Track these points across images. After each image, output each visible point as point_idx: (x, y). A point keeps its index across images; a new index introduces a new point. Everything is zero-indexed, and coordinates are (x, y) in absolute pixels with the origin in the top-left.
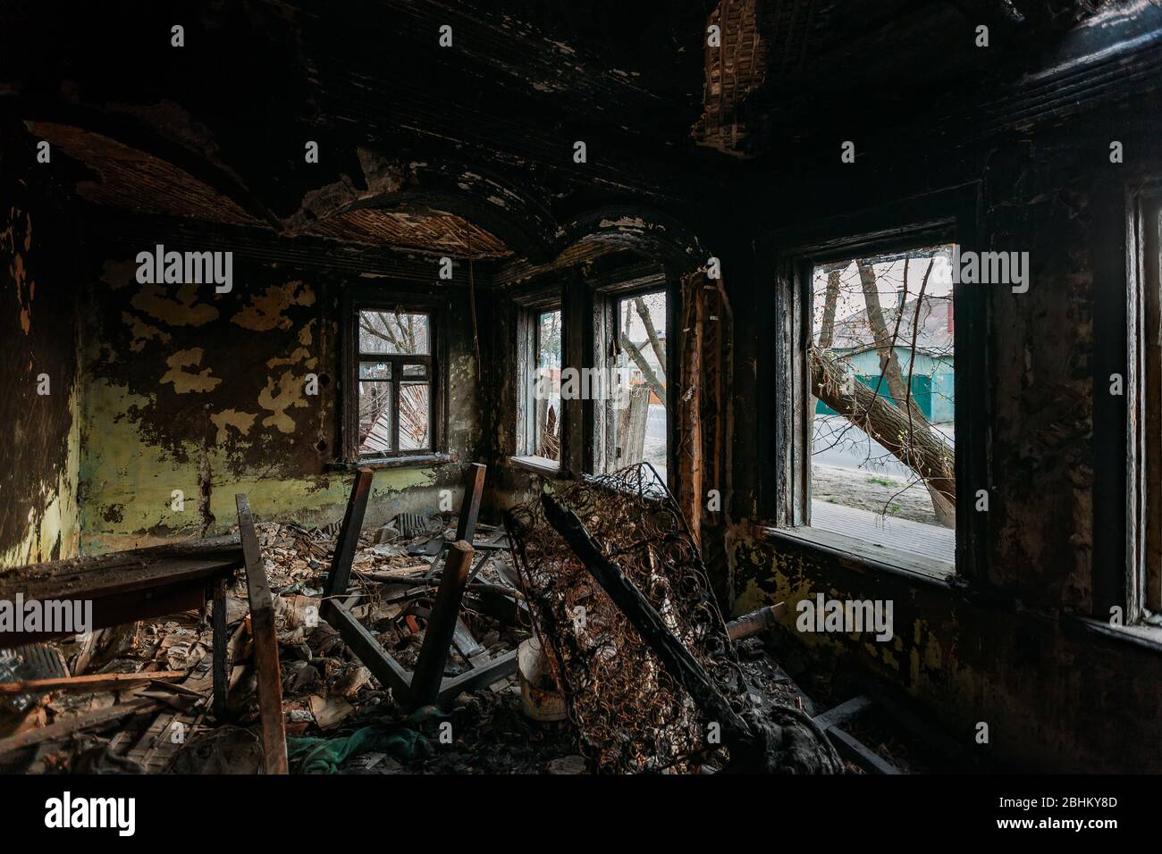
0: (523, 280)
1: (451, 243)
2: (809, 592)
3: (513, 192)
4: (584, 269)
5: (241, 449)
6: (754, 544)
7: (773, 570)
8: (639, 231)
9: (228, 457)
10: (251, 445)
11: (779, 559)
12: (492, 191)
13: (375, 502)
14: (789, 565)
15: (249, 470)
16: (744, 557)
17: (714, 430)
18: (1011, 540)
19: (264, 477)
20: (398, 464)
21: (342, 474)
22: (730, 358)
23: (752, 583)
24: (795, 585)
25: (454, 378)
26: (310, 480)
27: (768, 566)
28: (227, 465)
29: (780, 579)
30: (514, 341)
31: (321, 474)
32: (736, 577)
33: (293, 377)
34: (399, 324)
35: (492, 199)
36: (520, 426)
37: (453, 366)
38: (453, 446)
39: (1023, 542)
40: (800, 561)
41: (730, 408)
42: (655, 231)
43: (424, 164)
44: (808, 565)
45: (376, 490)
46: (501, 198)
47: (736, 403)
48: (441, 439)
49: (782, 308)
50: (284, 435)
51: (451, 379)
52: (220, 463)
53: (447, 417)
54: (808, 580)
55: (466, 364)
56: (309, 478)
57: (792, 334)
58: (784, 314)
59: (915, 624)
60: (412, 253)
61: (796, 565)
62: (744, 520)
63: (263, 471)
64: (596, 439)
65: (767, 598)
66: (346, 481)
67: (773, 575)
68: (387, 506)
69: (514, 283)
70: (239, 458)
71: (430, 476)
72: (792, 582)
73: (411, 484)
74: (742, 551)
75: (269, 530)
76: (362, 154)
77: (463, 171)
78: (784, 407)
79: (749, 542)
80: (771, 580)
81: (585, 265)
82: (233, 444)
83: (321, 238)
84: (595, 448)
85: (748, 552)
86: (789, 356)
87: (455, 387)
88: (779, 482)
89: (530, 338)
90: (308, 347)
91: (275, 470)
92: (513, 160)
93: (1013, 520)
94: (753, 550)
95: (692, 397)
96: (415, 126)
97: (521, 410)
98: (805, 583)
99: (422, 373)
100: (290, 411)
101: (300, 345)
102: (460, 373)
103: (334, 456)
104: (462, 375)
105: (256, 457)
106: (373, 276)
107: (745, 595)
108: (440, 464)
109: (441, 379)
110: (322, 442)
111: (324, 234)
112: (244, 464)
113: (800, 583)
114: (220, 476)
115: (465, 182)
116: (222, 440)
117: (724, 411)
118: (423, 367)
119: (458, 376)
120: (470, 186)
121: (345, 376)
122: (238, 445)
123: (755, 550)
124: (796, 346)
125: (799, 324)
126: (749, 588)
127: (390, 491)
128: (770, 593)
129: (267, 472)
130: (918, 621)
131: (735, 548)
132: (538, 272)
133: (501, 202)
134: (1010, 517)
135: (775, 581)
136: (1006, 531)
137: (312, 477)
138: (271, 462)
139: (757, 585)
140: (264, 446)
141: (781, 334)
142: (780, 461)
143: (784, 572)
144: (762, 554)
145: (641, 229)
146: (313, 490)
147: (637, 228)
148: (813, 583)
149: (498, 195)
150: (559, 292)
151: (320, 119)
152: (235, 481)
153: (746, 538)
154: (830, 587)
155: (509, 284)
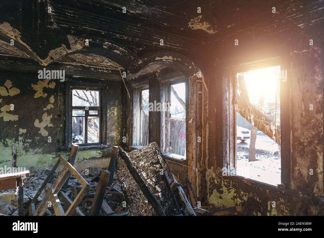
0: (135, 78)
1: (107, 64)
2: (234, 193)
3: (123, 48)
4: (157, 74)
5: (28, 142)
6: (216, 176)
7: (222, 186)
8: (171, 61)
9: (23, 145)
10: (31, 141)
11: (224, 182)
12: (115, 48)
13: (78, 163)
14: (227, 183)
15: (31, 150)
16: (212, 181)
17: (202, 134)
18: (298, 171)
19: (36, 153)
20: (87, 149)
21: (66, 152)
22: (207, 107)
23: (215, 191)
24: (229, 191)
25: (109, 116)
26: (54, 154)
27: (220, 184)
28: (22, 148)
29: (224, 189)
30: (132, 101)
31: (57, 152)
32: (210, 189)
33: (47, 115)
34: (91, 95)
35: (115, 51)
36: (134, 134)
37: (108, 111)
38: (109, 142)
39: (302, 172)
40: (231, 182)
41: (207, 125)
42: (177, 61)
43: (91, 40)
44: (234, 183)
45: (79, 158)
46: (119, 51)
47: (209, 124)
48: (104, 139)
49: (225, 89)
50: (44, 137)
51: (108, 116)
52: (20, 147)
53: (106, 130)
54: (233, 189)
55: (114, 110)
56: (53, 153)
57: (229, 99)
58: (226, 91)
59: (268, 203)
60: (92, 68)
61: (230, 183)
62: (212, 167)
63: (36, 150)
64: (161, 138)
65: (220, 196)
66: (67, 155)
67: (222, 187)
68: (83, 165)
69: (132, 79)
70: (27, 146)
71: (100, 153)
72: (228, 190)
73: (92, 156)
74: (211, 179)
75: (38, 172)
76: (69, 37)
77: (105, 42)
78: (226, 125)
79: (214, 175)
80: (221, 189)
81: (157, 72)
82: (25, 140)
83: (58, 62)
84: (161, 142)
85: (213, 179)
86: (228, 106)
87: (109, 119)
88: (224, 153)
89: (138, 100)
90: (53, 104)
91: (40, 150)
92: (123, 37)
93: (299, 164)
94: (215, 179)
95: (193, 121)
96: (88, 27)
97: (134, 128)
98: (233, 190)
99: (97, 114)
100: (46, 128)
101: (50, 103)
102: (111, 114)
103: (63, 145)
104: (112, 114)
105: (33, 145)
106: (78, 77)
107: (212, 195)
108: (103, 148)
109: (104, 116)
110: (58, 140)
111: (59, 61)
112: (29, 148)
113: (231, 190)
114: (20, 152)
115: (105, 45)
116: (21, 139)
117: (205, 127)
118: (97, 111)
119: (110, 115)
120: (107, 47)
121: (67, 115)
122: (27, 141)
123: (216, 179)
124: (230, 103)
125: (232, 94)
126: (214, 193)
127: (84, 159)
128: (221, 194)
129: (37, 151)
130: (269, 201)
131: (209, 178)
132: (140, 75)
133: (119, 52)
134: (298, 163)
135: (223, 190)
136: (297, 168)
137: (54, 153)
138: (39, 147)
139: (217, 191)
140: (36, 141)
141: (225, 98)
142: (224, 145)
143: (226, 186)
144: (218, 180)
145: (172, 60)
146: (55, 158)
147: (170, 60)
148: (235, 190)
149: (117, 50)
150: (148, 82)
151: (55, 26)
152: (26, 154)
153: (213, 174)
154: (241, 191)
155: (130, 79)
